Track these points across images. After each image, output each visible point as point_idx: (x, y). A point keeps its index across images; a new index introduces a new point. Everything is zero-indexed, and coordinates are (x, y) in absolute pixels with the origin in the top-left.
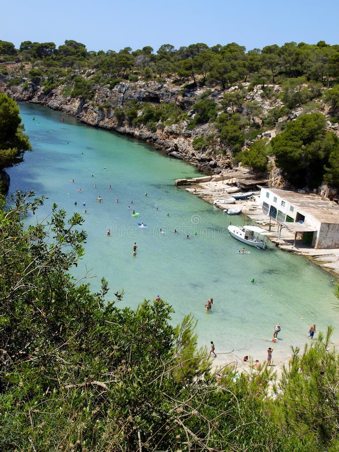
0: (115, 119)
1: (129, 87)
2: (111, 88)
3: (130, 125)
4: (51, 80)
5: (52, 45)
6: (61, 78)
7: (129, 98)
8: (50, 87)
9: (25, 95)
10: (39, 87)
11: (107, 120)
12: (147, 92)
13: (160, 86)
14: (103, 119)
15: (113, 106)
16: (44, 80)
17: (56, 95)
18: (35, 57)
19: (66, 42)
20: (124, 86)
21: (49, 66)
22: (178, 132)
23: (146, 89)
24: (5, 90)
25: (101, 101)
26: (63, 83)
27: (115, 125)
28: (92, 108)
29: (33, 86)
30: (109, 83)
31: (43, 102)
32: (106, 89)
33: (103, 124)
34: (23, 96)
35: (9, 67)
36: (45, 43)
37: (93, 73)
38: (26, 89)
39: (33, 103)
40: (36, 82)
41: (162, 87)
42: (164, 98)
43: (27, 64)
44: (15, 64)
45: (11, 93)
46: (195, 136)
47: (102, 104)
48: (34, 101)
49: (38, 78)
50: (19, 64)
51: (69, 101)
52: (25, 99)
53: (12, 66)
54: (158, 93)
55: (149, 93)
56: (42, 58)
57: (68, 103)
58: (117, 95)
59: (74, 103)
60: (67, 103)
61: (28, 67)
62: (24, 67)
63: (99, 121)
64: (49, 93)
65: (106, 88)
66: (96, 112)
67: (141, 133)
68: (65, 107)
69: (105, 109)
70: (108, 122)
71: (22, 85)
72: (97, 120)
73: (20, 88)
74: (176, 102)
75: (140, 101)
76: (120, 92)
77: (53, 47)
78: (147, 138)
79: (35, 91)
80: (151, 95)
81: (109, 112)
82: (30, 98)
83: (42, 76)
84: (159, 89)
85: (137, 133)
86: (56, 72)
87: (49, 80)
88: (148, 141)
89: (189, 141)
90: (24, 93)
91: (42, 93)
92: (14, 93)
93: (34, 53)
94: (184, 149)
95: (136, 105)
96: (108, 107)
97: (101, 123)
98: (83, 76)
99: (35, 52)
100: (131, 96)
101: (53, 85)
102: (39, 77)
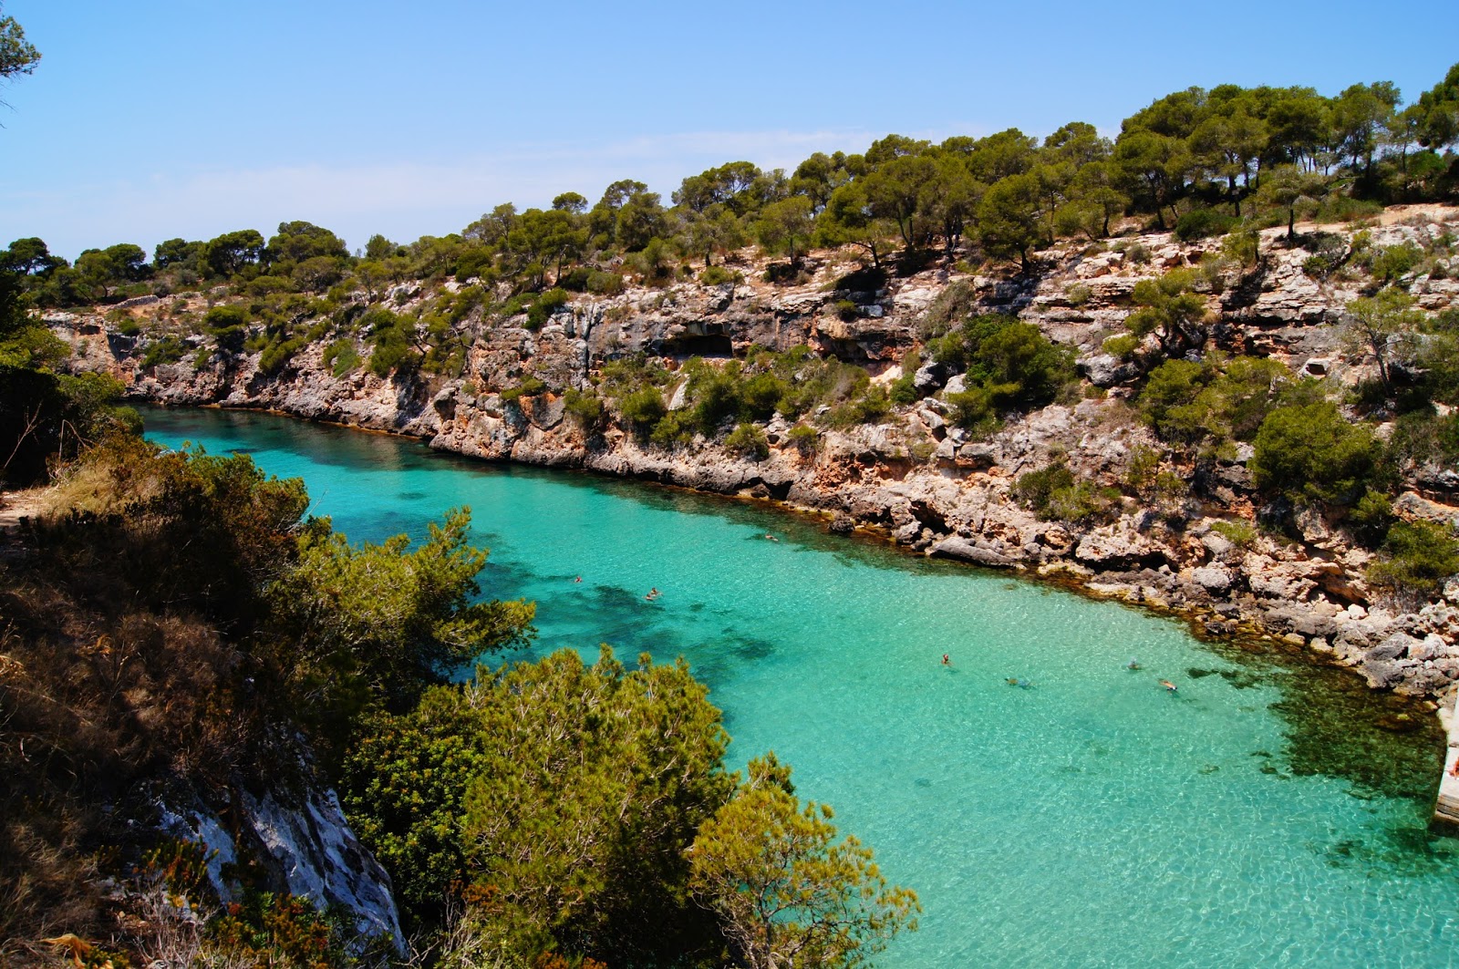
0: (570, 427)
1: (599, 315)
2: (535, 327)
3: (644, 442)
4: (278, 331)
5: (251, 236)
6: (310, 322)
7: (609, 352)
8: (281, 351)
9: (203, 387)
10: (243, 356)
11: (538, 434)
12: (675, 322)
13: (723, 295)
14: (522, 434)
15: (555, 385)
16: (255, 333)
17: (306, 374)
18: (208, 276)
19: (283, 228)
20: (580, 315)
21: (260, 292)
22: (904, 451)
23: (669, 313)
24: (139, 378)
25: (503, 373)
26: (320, 337)
27: (579, 447)
28: (472, 401)
29: (224, 357)
30: (523, 311)
31: (264, 397)
32: (517, 328)
33: (528, 449)
34: (198, 388)
35: (138, 312)
36: (231, 235)
37: (416, 294)
38: (203, 367)
39: (233, 405)
40: (232, 342)
41: (730, 298)
42: (751, 333)
43: (190, 297)
44: (154, 300)
45: (158, 386)
46: (1011, 464)
47: (510, 384)
48: (236, 401)
49: (235, 332)
50: (168, 300)
51: (359, 385)
52: (206, 396)
53: (145, 307)
54: (719, 319)
55: (686, 323)
56: (228, 277)
57: (357, 394)
58: (562, 347)
59: (377, 392)
60: (352, 393)
61: (197, 305)
62: (184, 305)
63: (509, 443)
64: (280, 371)
65: (516, 330)
66: (492, 414)
67: (702, 469)
68: (348, 406)
69: (523, 399)
70: (545, 441)
71: (190, 356)
72: (502, 440)
73: (184, 367)
74: (805, 343)
75: (653, 354)
76: (571, 335)
77: (255, 242)
78: (742, 485)
79: (233, 368)
80: (694, 330)
81: (541, 407)
82: (222, 392)
83: (248, 324)
84: (723, 306)
85: (684, 466)
86: (289, 308)
87: (270, 332)
88: (745, 494)
89: (984, 485)
90: (199, 380)
91: (256, 374)
92: (167, 385)
93: (203, 267)
94: (977, 522)
95: (645, 370)
96: (538, 393)
97: (521, 449)
98: (385, 305)
99: (205, 262)
100: (616, 345)
101: (290, 345)
102: (242, 327)
